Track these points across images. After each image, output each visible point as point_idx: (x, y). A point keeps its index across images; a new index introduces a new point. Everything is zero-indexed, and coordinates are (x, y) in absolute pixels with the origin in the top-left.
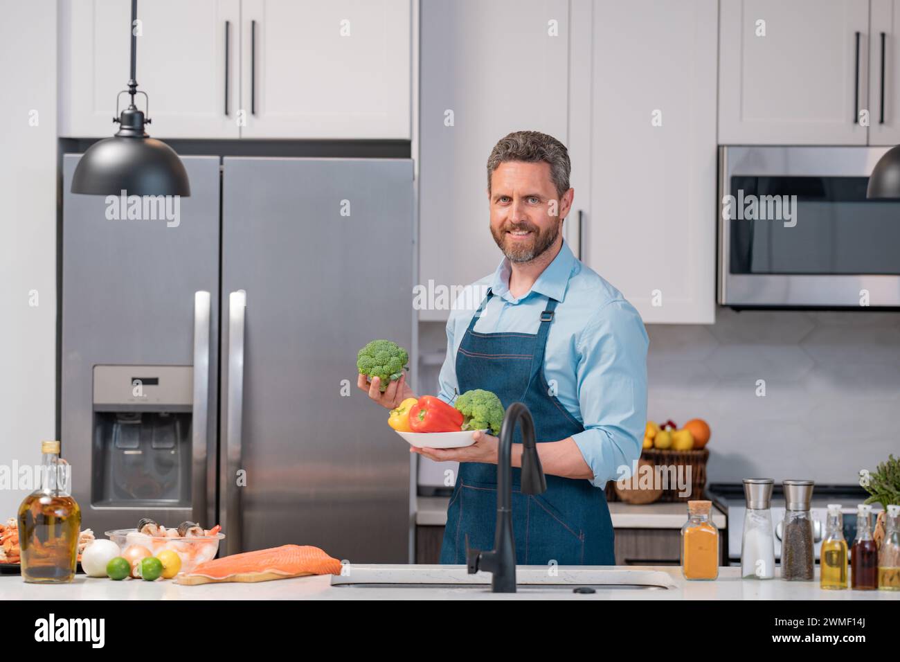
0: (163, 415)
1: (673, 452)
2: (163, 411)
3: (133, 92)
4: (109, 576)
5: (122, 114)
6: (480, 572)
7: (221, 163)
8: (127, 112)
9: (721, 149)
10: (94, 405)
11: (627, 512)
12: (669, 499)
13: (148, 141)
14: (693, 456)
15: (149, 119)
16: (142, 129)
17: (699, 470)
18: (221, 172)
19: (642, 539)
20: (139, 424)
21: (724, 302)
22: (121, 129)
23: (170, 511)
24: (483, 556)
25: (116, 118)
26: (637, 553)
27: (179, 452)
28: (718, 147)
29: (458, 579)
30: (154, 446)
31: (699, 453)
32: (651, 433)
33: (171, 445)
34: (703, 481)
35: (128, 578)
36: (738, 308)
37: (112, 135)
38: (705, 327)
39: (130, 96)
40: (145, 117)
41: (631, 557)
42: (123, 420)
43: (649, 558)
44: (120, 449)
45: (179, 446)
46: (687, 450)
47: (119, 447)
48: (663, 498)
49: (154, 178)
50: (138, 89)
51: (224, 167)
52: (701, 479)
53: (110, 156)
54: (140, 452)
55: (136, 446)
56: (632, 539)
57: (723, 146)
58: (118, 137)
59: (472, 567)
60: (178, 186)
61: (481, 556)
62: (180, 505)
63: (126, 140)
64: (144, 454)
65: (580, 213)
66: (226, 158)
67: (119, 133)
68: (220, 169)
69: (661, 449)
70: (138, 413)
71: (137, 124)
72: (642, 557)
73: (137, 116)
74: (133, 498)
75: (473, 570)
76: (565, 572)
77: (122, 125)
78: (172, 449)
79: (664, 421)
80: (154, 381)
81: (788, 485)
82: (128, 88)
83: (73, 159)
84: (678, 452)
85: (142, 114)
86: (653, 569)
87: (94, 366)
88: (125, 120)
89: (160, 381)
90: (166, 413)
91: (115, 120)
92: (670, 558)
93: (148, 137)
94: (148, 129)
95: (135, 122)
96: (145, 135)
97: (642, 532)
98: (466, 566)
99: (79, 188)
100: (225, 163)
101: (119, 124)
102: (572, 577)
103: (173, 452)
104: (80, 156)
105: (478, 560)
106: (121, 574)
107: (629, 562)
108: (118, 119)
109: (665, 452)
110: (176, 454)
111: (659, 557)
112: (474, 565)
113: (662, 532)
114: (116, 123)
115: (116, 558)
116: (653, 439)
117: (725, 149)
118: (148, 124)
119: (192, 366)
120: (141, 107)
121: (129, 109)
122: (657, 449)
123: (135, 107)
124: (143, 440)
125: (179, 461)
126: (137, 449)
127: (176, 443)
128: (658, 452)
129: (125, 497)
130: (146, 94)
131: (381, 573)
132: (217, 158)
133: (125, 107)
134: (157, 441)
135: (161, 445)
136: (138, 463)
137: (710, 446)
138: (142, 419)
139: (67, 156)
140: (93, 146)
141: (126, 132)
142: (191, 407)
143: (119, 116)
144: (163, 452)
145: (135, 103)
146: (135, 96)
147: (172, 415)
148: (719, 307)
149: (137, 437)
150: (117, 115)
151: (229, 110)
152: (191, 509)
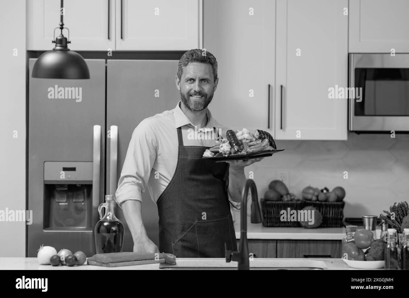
0: (78, 186)
1: (327, 203)
2: (78, 184)
3: (62, 28)
4: (51, 264)
5: (57, 39)
6: (232, 262)
7: (106, 62)
8: (59, 38)
9: (350, 55)
10: (44, 181)
11: (305, 232)
12: (325, 226)
13: (69, 52)
14: (337, 204)
15: (69, 41)
16: (66, 46)
17: (340, 211)
18: (106, 67)
19: (312, 245)
20: (66, 190)
21: (352, 130)
22: (56, 46)
23: (82, 232)
24: (233, 254)
25: (53, 41)
26: (310, 252)
27: (86, 204)
28: (349, 54)
29: (222, 265)
30: (74, 201)
31: (340, 203)
32: (316, 194)
33: (82, 200)
34: (342, 217)
35: (60, 265)
36: (358, 132)
37: (52, 49)
38: (343, 142)
39: (60, 30)
40: (68, 40)
41: (307, 254)
42: (59, 188)
43: (316, 254)
44: (57, 202)
45: (86, 200)
46: (334, 202)
47: (57, 201)
48: (323, 225)
49: (72, 71)
50: (64, 26)
51: (108, 65)
52: (341, 216)
53: (50, 59)
54: (67, 204)
55: (65, 201)
56: (307, 245)
57: (351, 53)
58: (54, 50)
59: (228, 259)
60: (84, 74)
61: (232, 254)
62: (86, 229)
63: (59, 52)
64: (69, 205)
65: (282, 86)
66: (108, 60)
67: (55, 48)
68: (106, 65)
69: (321, 201)
70: (66, 185)
71: (64, 44)
72: (312, 254)
73: (64, 40)
74: (64, 226)
75: (228, 261)
76: (274, 261)
77: (56, 44)
78: (83, 202)
79: (323, 188)
80: (74, 169)
81: (365, 218)
82: (59, 26)
83: (33, 60)
84: (330, 203)
85: (66, 39)
86: (317, 260)
87: (44, 162)
88: (58, 42)
89: (77, 169)
90: (80, 185)
91: (53, 42)
92: (326, 254)
93: (69, 50)
94: (69, 46)
95: (63, 42)
96: (67, 49)
97: (312, 242)
98: (225, 259)
99: (36, 75)
100: (108, 62)
101: (55, 44)
102: (277, 264)
103: (83, 204)
104: (36, 59)
105: (231, 256)
106: (57, 263)
107: (306, 257)
108: (54, 41)
109: (323, 203)
110: (84, 204)
111: (321, 254)
112: (229, 258)
113: (322, 242)
114: (53, 43)
115: (54, 256)
116: (317, 197)
117: (352, 55)
118: (69, 44)
119: (92, 162)
120: (66, 35)
121: (60, 36)
122: (319, 201)
123: (63, 36)
124: (68, 197)
125: (86, 208)
126: (66, 202)
127: (84, 199)
128: (320, 202)
129: (60, 226)
130: (68, 29)
131: (184, 262)
132: (104, 60)
133: (58, 36)
134: (75, 198)
135: (77, 200)
136: (66, 209)
137: (345, 199)
138: (68, 188)
139: (30, 59)
140: (43, 54)
141: (58, 48)
142: (92, 181)
143: (55, 40)
144: (78, 204)
145: (63, 33)
146: (63, 30)
147: (82, 185)
148: (349, 132)
149: (66, 197)
150: (54, 39)
151: (110, 37)
152: (92, 231)
